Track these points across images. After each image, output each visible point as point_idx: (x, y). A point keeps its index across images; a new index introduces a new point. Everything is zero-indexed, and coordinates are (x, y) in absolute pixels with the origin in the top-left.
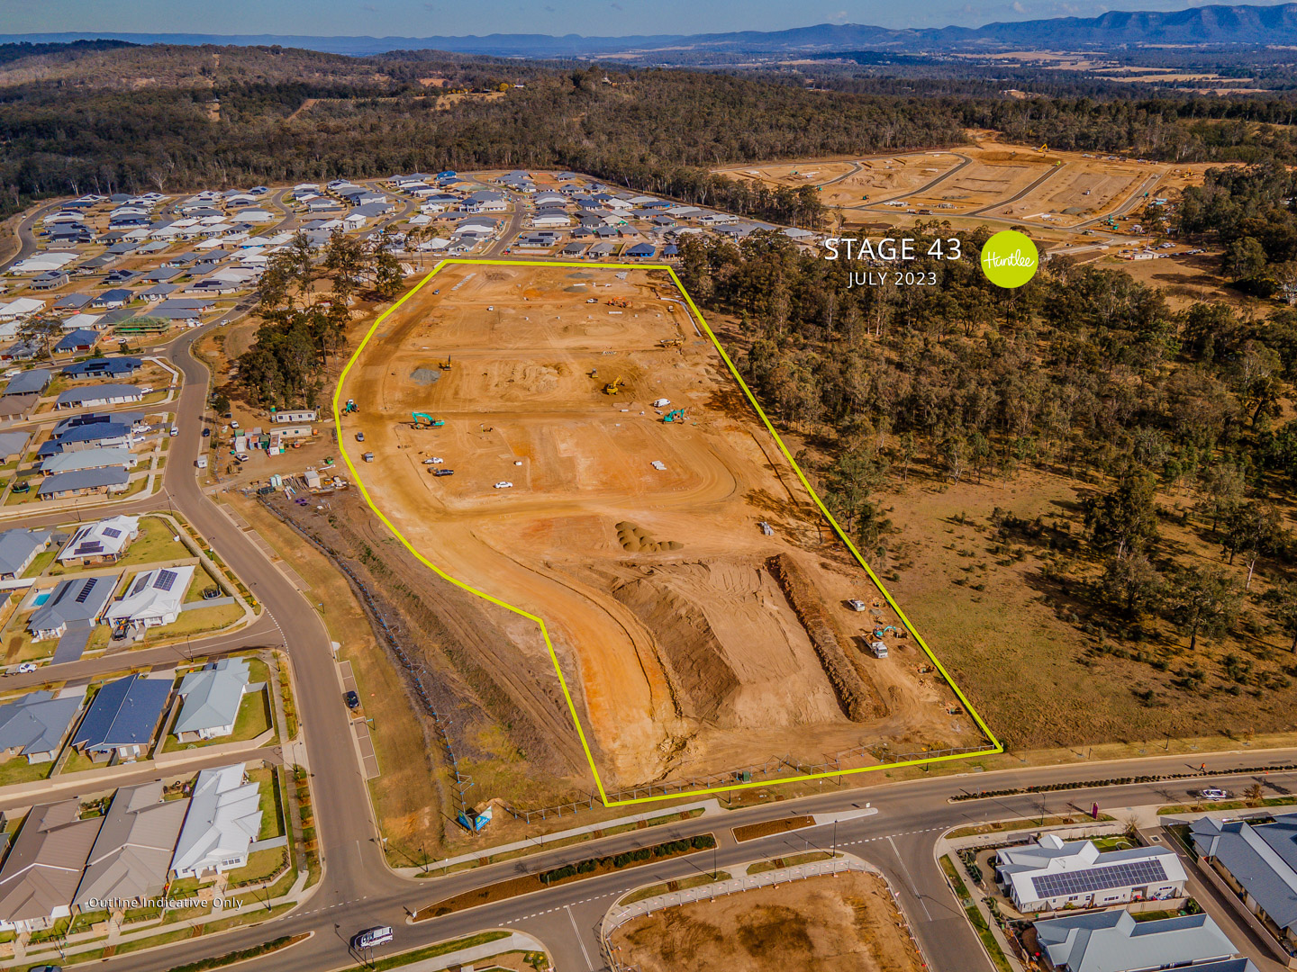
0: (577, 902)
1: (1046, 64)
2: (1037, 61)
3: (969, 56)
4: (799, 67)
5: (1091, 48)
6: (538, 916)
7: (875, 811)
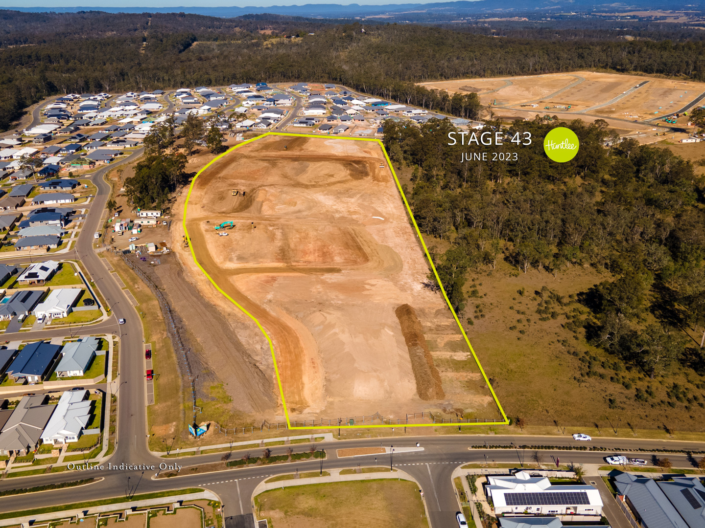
0: (242, 478)
1: (656, 19)
2: (650, 17)
3: (604, 14)
4: (489, 23)
5: (690, 8)
6: (220, 483)
7: (422, 449)
